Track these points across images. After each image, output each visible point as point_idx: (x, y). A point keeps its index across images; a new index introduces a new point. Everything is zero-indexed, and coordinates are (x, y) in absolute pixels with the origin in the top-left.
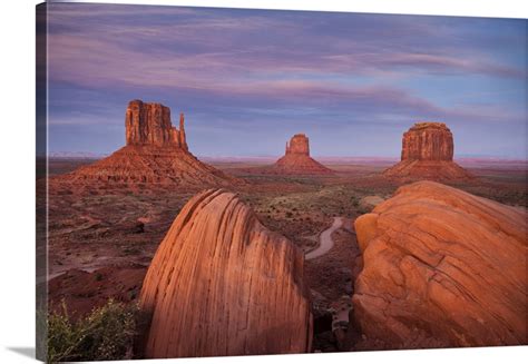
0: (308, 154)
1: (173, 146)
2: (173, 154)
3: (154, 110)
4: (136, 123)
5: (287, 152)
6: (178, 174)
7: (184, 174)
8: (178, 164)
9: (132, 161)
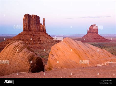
0: (97, 33)
1: (40, 31)
2: (40, 34)
3: (33, 17)
4: (27, 22)
5: (88, 33)
6: (42, 42)
7: (45, 42)
8: (43, 38)
9: (25, 37)
